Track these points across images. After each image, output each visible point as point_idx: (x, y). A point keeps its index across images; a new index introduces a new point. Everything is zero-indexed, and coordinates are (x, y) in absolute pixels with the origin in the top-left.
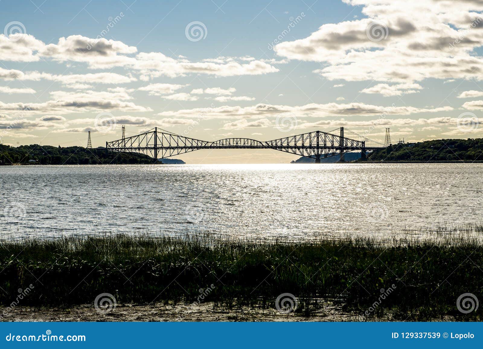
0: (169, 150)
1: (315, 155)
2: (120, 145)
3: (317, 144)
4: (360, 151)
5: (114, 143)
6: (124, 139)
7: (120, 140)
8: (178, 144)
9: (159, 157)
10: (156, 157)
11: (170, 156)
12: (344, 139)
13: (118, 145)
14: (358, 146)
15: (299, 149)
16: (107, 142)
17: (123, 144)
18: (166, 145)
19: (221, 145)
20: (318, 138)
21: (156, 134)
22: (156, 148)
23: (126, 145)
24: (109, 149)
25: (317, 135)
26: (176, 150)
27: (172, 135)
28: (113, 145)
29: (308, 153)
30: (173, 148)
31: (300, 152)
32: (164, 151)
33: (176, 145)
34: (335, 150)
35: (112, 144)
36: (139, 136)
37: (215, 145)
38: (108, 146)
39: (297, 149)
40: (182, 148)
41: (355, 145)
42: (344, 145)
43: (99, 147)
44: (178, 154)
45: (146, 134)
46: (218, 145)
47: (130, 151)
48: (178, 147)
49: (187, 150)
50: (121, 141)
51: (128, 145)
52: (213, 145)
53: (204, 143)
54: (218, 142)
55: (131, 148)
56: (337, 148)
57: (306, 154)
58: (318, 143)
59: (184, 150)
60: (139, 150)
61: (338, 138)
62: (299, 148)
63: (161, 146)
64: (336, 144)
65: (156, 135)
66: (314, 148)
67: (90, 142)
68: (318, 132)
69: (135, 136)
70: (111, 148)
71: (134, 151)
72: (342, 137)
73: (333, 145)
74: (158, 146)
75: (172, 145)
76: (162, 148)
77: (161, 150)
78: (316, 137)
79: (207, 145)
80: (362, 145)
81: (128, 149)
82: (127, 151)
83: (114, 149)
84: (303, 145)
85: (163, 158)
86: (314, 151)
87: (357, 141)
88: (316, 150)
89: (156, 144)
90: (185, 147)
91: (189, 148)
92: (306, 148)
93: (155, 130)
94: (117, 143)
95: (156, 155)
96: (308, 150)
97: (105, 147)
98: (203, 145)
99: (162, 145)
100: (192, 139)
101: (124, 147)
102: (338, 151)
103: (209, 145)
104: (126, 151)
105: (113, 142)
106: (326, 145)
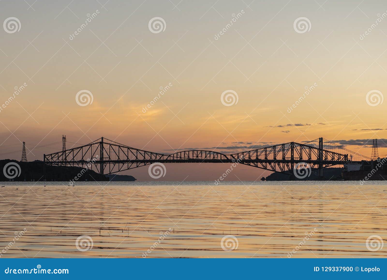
0: (117, 165)
1: (289, 170)
2: (60, 159)
3: (291, 158)
4: (342, 166)
5: (53, 156)
6: (65, 151)
7: (60, 152)
8: (128, 157)
9: (106, 172)
10: (103, 172)
11: (119, 171)
12: (324, 152)
13: (58, 159)
14: (340, 160)
15: (270, 164)
16: (44, 155)
17: (64, 157)
18: (114, 158)
19: (179, 159)
20: (292, 150)
21: (103, 145)
22: (102, 162)
23: (67, 158)
24: (47, 162)
25: (291, 146)
26: (126, 165)
27: (122, 146)
28: (52, 158)
29: (280, 168)
30: (123, 162)
31: (272, 167)
32: (112, 165)
33: (126, 159)
34: (312, 164)
35: (50, 158)
36: (82, 147)
37: (172, 159)
38: (46, 159)
39: (268, 164)
40: (133, 162)
41: (336, 158)
42: (324, 159)
43: (35, 161)
44: (128, 169)
45: (91, 145)
46: (175, 159)
47: (72, 165)
48: (127, 161)
49: (138, 164)
50: (62, 153)
51: (69, 159)
52: (169, 159)
53: (159, 157)
54: (175, 155)
55: (73, 162)
56: (315, 162)
57: (278, 169)
58: (292, 156)
59: (135, 165)
60: (83, 164)
61: (316, 151)
62: (270, 162)
63: (108, 159)
64: (314, 158)
65: (103, 147)
66: (288, 162)
67: (25, 155)
68: (292, 143)
69: (78, 148)
70: (49, 162)
71: (76, 165)
72: (320, 149)
73: (311, 158)
74: (104, 159)
75: (122, 159)
76: (110, 162)
77: (108, 165)
78: (290, 149)
79: (162, 159)
80: (345, 159)
81: (69, 162)
82: (69, 165)
83: (53, 162)
84: (275, 158)
85: (110, 173)
86: (288, 166)
87: (339, 154)
88: (290, 164)
89: (102, 158)
90: (137, 161)
91: (142, 161)
92: (279, 162)
93: (100, 140)
94: (57, 155)
95: (102, 169)
96: (281, 164)
97: (43, 160)
98: (158, 158)
99: (110, 158)
100: (145, 152)
101: (65, 161)
102: (316, 166)
103: (165, 158)
104: (67, 165)
105: (51, 155)
106: (302, 158)
